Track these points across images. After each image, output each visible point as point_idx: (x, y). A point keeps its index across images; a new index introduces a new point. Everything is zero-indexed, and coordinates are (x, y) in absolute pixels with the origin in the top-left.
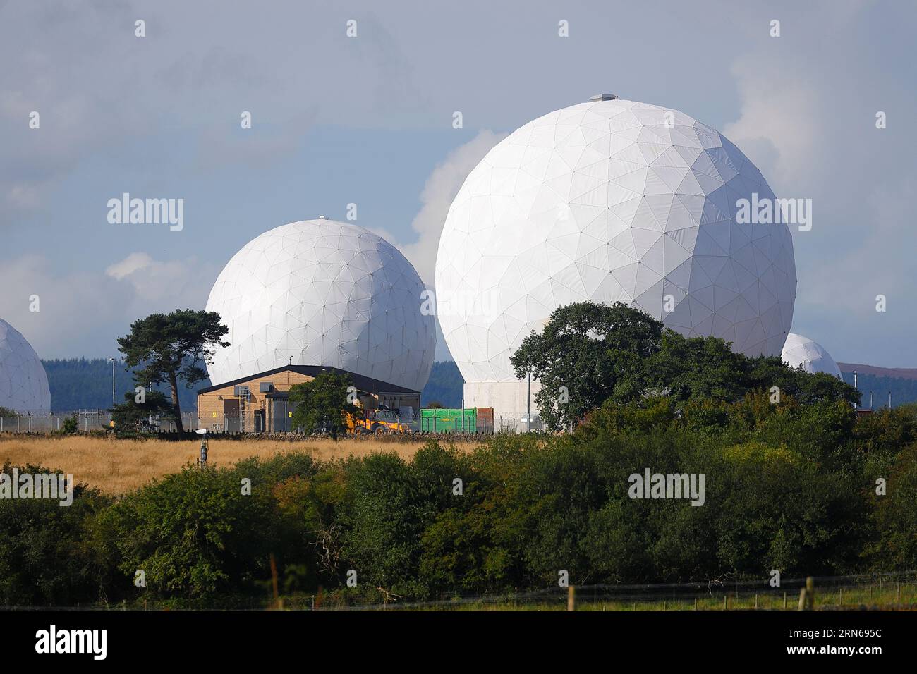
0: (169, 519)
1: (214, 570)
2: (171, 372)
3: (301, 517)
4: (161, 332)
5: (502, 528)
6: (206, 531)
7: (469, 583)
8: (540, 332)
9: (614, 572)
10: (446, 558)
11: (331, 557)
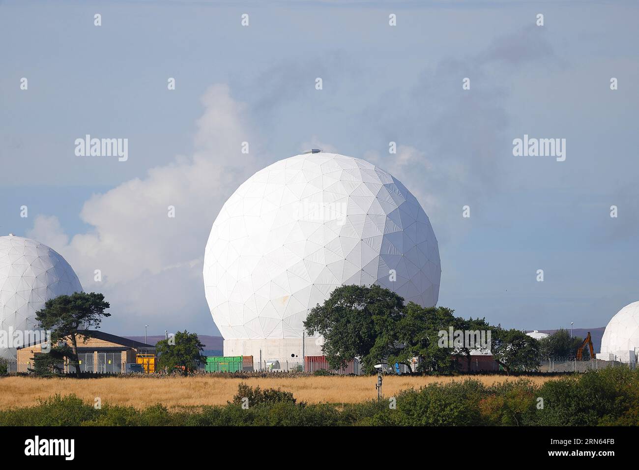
4: (67, 307)
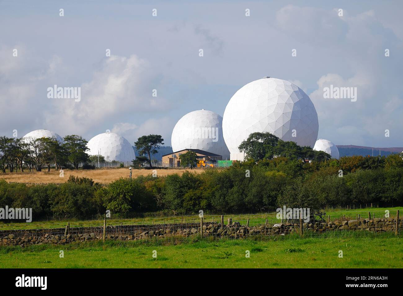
0: (116, 192)
1: (128, 206)
2: (148, 151)
3: (152, 191)
4: (146, 140)
5: (206, 194)
6: (126, 195)
7: (196, 209)
8: (246, 140)
9: (235, 206)
10: (190, 202)
11: (160, 202)
